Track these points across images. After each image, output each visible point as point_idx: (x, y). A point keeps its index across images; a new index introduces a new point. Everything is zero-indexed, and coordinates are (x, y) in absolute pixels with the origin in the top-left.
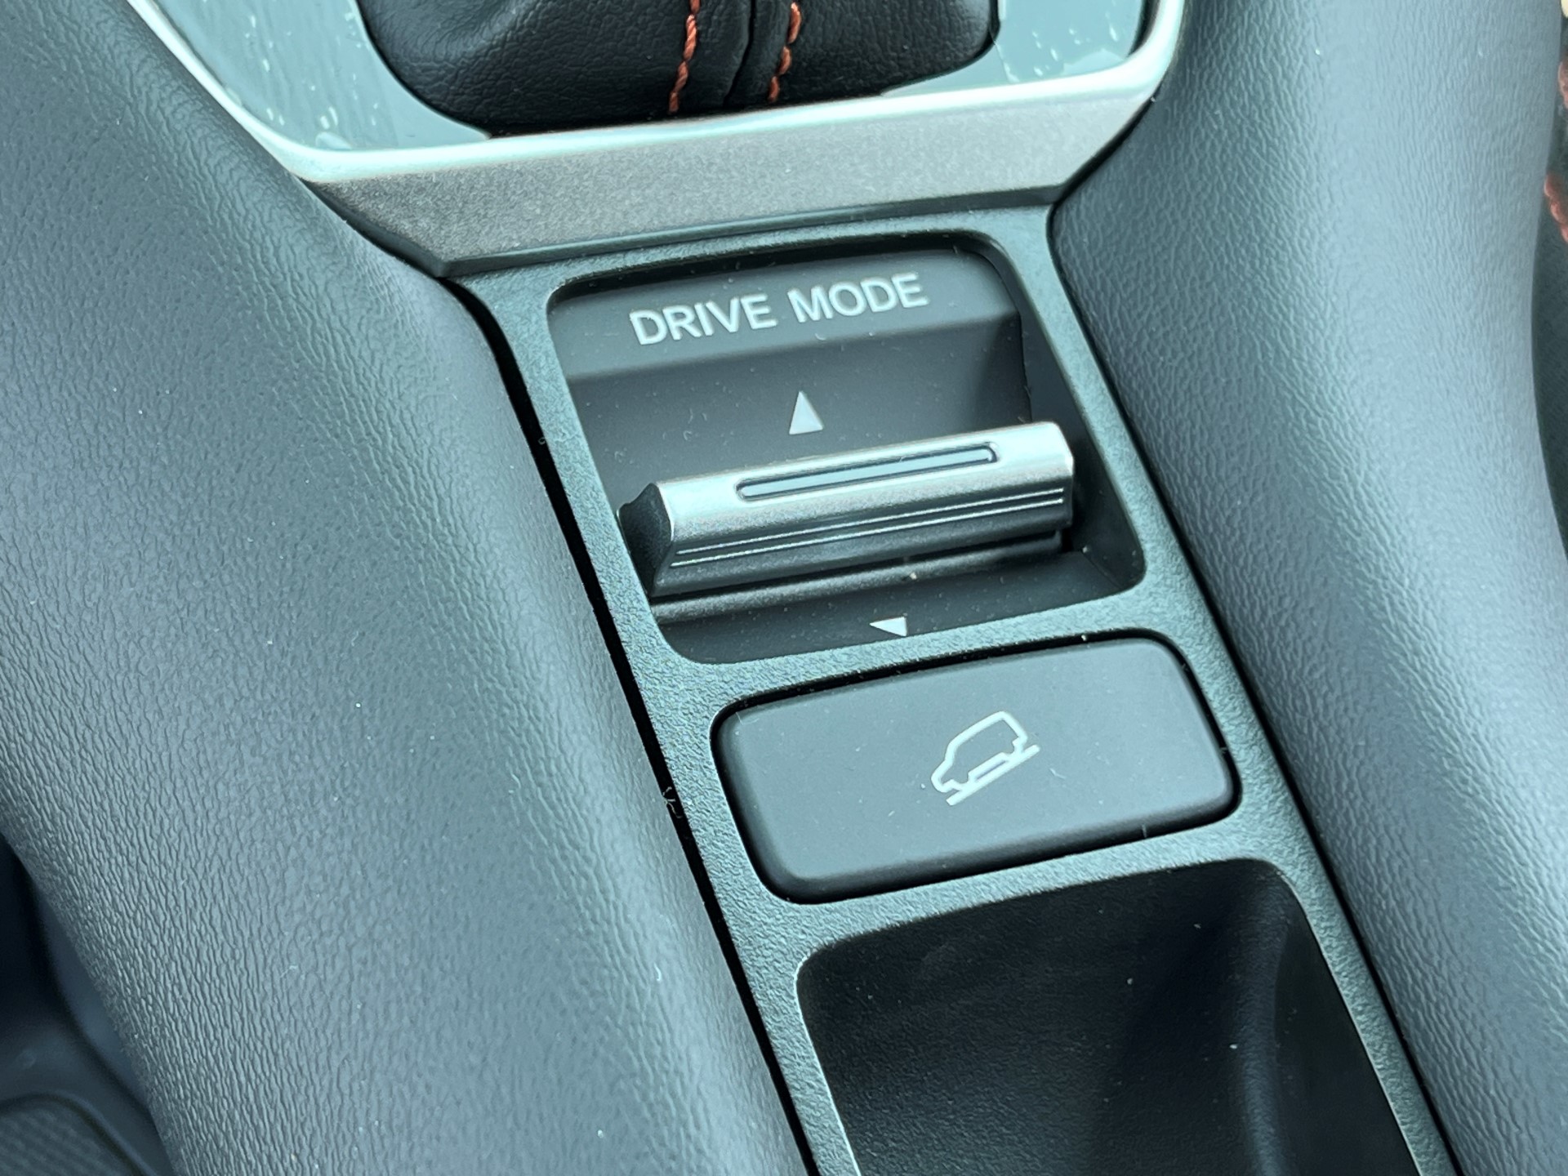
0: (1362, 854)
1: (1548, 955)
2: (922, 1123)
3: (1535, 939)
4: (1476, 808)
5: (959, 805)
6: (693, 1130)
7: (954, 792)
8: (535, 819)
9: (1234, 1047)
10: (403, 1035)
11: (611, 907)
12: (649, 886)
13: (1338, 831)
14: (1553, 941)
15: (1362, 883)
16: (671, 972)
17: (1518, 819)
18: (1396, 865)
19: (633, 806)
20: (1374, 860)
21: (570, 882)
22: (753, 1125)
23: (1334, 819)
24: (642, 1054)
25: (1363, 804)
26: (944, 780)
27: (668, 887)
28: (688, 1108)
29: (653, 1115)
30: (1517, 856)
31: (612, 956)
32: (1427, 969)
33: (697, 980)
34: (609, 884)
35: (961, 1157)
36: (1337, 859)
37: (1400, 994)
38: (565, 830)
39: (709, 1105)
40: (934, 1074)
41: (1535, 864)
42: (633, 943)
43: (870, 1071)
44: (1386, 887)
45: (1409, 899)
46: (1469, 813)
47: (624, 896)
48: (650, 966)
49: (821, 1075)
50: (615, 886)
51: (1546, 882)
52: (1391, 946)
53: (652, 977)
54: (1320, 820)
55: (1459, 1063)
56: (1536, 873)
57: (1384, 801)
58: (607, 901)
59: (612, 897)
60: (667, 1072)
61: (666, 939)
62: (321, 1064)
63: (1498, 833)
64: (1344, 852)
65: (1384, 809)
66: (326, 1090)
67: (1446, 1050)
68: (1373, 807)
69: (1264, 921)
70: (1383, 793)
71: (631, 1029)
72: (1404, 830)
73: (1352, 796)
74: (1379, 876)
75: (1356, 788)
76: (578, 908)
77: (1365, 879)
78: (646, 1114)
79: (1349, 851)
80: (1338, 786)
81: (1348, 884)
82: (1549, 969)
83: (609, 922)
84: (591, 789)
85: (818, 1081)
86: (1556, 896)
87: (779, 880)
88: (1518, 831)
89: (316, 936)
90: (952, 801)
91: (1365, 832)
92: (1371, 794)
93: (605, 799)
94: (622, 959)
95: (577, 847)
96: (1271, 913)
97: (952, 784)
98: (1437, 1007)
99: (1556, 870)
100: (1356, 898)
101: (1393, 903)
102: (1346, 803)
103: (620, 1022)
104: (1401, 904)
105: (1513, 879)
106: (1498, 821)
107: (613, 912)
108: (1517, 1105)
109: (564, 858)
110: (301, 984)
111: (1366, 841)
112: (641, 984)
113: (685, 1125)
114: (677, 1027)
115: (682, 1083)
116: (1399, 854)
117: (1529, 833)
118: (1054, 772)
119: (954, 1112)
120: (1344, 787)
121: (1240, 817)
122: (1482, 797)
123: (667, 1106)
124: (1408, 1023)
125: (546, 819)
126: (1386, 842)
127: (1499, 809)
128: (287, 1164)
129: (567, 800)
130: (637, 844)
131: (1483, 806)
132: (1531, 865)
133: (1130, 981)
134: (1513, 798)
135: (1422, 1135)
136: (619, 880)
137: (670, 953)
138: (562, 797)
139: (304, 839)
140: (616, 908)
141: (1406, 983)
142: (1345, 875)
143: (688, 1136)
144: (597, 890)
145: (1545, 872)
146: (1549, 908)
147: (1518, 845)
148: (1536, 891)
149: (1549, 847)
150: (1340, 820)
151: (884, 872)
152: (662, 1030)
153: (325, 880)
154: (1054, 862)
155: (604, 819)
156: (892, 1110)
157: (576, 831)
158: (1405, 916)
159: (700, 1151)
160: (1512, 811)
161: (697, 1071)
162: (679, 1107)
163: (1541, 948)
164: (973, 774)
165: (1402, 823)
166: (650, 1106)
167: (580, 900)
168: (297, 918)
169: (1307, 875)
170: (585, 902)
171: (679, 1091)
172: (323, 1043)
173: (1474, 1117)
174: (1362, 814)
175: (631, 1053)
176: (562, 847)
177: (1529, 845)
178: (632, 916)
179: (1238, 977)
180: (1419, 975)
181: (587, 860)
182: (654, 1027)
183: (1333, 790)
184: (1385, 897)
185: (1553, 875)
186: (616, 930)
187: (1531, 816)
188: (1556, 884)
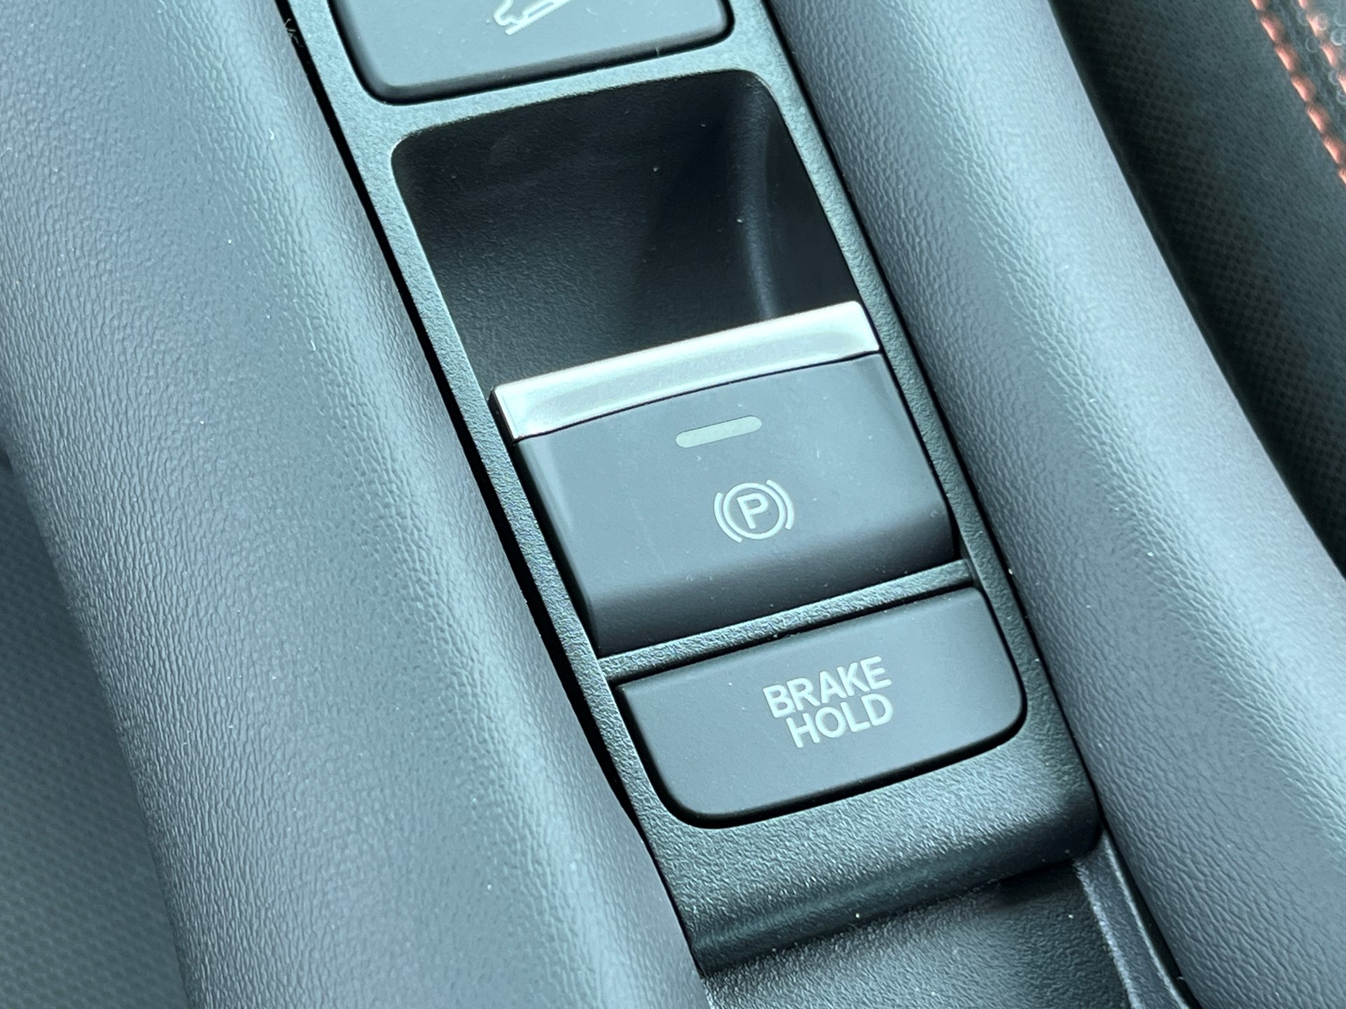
0: (818, 60)
1: (944, 115)
2: (504, 277)
3: (934, 105)
4: (896, 16)
5: (515, 34)
6: (297, 237)
7: (511, 24)
8: (178, 31)
9: (739, 221)
10: (88, 187)
11: (236, 90)
12: (266, 77)
13: (803, 47)
14: (948, 106)
15: (819, 82)
16: (281, 134)
17: (927, 22)
18: (840, 65)
19: (254, 24)
20: (826, 63)
21: (204, 73)
22: (344, 236)
23: (800, 38)
24: (259, 187)
25: (819, 24)
26: (505, 16)
27: (282, 78)
28: (294, 223)
29: (268, 228)
30: (925, 48)
31: (236, 123)
32: (861, 135)
33: (303, 142)
34: (234, 75)
35: (535, 301)
36: (803, 67)
37: (844, 158)
38: (200, 38)
39: (310, 222)
40: (510, 241)
41: (938, 53)
42: (252, 114)
43: (460, 236)
44: (834, 81)
45: (849, 88)
46: (891, 20)
47: (246, 82)
48: (265, 129)
49: (409, 220)
50: (239, 77)
51: (945, 65)
52: (838, 125)
53: (267, 137)
54: (792, 40)
55: (882, 198)
56: (939, 60)
57: (833, 19)
58: (233, 86)
59: (236, 83)
60: (278, 200)
61: (279, 113)
62: (32, 214)
63: (912, 33)
64: (807, 62)
65: (833, 25)
66: (37, 231)
67: (873, 191)
68: (825, 24)
69: (753, 120)
70: (832, 12)
71: (251, 172)
72: (846, 37)
73: (811, 19)
74: (829, 75)
75: (815, 12)
76: (211, 91)
77: (820, 79)
78: (263, 227)
79: (810, 60)
80: (803, 12)
81: (810, 86)
82: (944, 125)
83: (234, 101)
84: (220, 10)
85: (406, 224)
86: (952, 75)
87: (378, 89)
88: (927, 31)
89: (24, 125)
90: (510, 31)
91: (820, 44)
92: (825, 14)
93: (231, 17)
94: (244, 125)
95: (208, 48)
96: (756, 110)
97: (510, 19)
98: (867, 161)
99: (953, 56)
100: (815, 93)
101: (839, 92)
102: (808, 24)
103: (243, 167)
104: (844, 92)
105: (922, 65)
106: (912, 25)
107: (237, 94)
108: (920, 221)
109: (200, 57)
110: (15, 160)
111: (821, 51)
112: (259, 142)
113: (292, 234)
114: (286, 171)
115: (290, 207)
116: (843, 56)
117: (935, 32)
118: (589, 10)
119: (528, 268)
120: (807, 12)
121: (732, 41)
122: (901, 8)
123: (277, 222)
124: (850, 178)
125: (185, 29)
126: (835, 49)
127: (914, 15)
128: (14, 288)
129: (202, 18)
130: (257, 48)
131: (901, 15)
132: (935, 54)
133: (655, 170)
134: (924, 8)
135: (857, 254)
136: (242, 72)
137: (282, 122)
138: (198, 15)
139: (11, 57)
140: (239, 91)
141: (847, 148)
142: (808, 79)
143: (294, 241)
144: (225, 79)
145: (944, 58)
146: (946, 83)
147: (926, 40)
148: (938, 72)
149: (949, 42)
150: (804, 39)
151: (457, 80)
152: (274, 172)
153: (28, 84)
154: (588, 74)
155: (231, 30)
156: (481, 266)
157: (209, 38)
158: (847, 100)
159: (303, 251)
160: (923, 17)
161: (300, 200)
162: (287, 223)
163: (938, 110)
164: (526, 12)
165: (845, 33)
166: (265, 223)
167: (212, 85)
168: (10, 113)
169: (780, 80)
170: (216, 87)
171: (287, 211)
172: (33, 199)
173: (892, 236)
174: (818, 30)
175: (251, 188)
176: (198, 50)
177: (934, 40)
178: (251, 96)
179: (739, 167)
180: (856, 141)
181: (218, 58)
182: (268, 170)
183: (799, 17)
184: (834, 89)
185: (951, 61)
186: (239, 106)
187: (937, 20)
188: (953, 67)
